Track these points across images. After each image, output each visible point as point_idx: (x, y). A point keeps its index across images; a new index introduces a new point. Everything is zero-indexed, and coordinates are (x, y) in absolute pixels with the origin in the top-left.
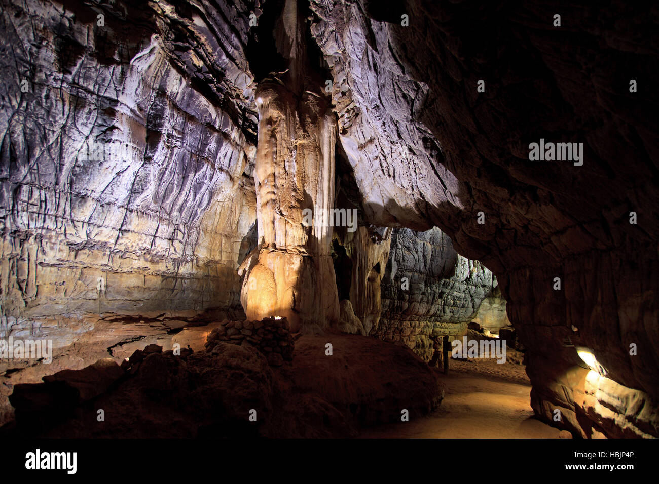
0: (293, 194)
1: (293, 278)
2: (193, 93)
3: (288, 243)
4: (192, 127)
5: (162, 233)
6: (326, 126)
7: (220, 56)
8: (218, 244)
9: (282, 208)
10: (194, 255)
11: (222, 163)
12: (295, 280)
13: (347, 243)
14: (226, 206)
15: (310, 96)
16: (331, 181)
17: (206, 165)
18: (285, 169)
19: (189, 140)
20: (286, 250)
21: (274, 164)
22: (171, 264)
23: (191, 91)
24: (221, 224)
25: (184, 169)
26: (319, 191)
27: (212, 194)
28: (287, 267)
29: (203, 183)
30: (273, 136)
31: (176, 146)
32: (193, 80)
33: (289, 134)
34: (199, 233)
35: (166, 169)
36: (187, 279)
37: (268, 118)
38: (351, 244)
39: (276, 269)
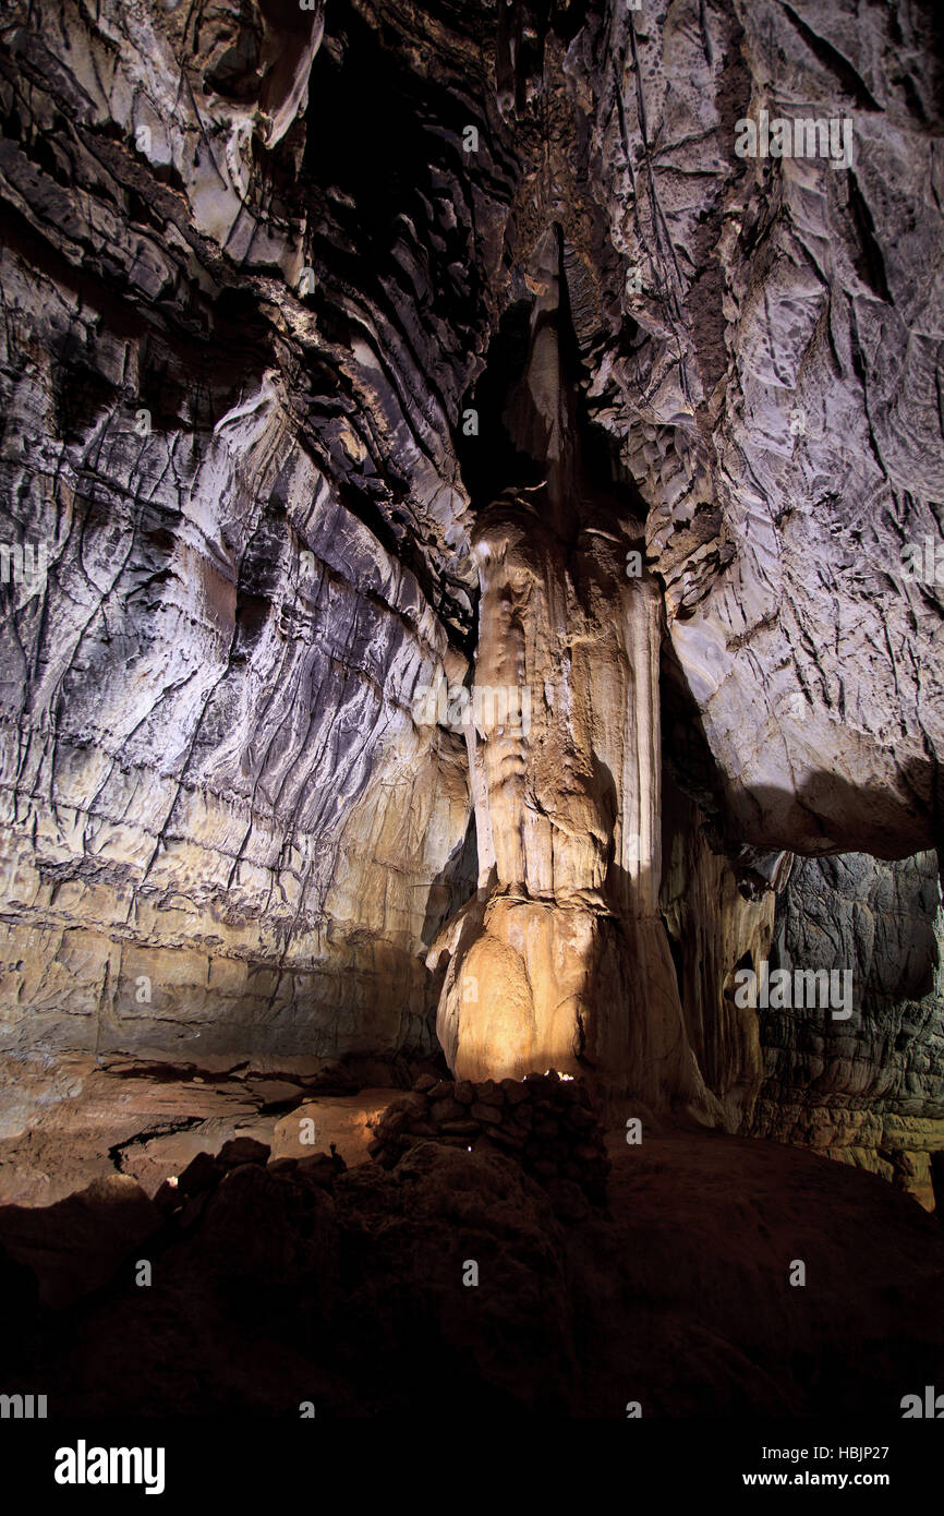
0: (568, 761)
1: (575, 973)
2: (344, 516)
3: (560, 881)
4: (337, 596)
5: (257, 850)
6: (638, 604)
7: (403, 440)
8: (379, 890)
9: (540, 797)
10: (323, 912)
11: (397, 689)
12: (580, 980)
13: (668, 903)
14: (399, 797)
15: (595, 540)
16: (655, 730)
17: (364, 688)
18: (546, 702)
19: (328, 625)
20: (553, 900)
22: (270, 932)
23: (339, 511)
24: (387, 841)
25: (313, 695)
26: (628, 756)
27: (371, 764)
28: (559, 944)
29: (356, 731)
30: (515, 624)
31: (300, 638)
32: (343, 487)
33: (553, 620)
34: (337, 858)
35: (276, 689)
36: (306, 973)
37: (503, 585)
38: (679, 904)
39: (530, 950)
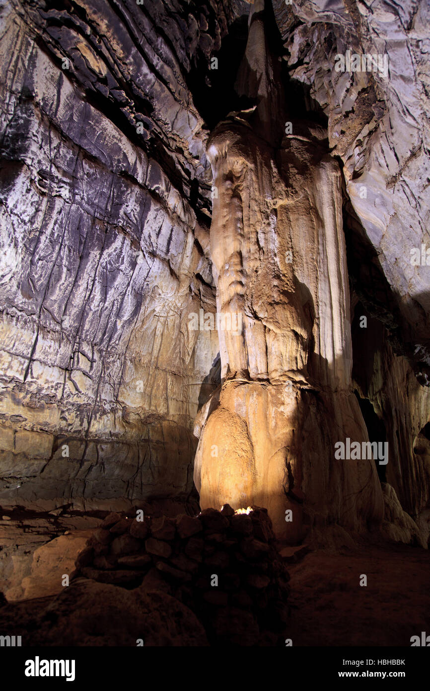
0: (276, 282)
1: (284, 431)
2: (90, 111)
3: (272, 367)
4: (92, 171)
5: (45, 353)
6: (324, 176)
7: (138, 66)
8: (162, 387)
9: (256, 308)
10: (117, 402)
11: (154, 245)
12: (289, 436)
13: (373, 395)
14: (170, 324)
15: (293, 142)
16: (341, 261)
17: (120, 237)
18: (259, 245)
19: (85, 191)
20: (268, 380)
21: (239, 237)
22: (73, 414)
23: (85, 106)
24: (164, 354)
25: (81, 243)
26: (321, 277)
27: (140, 298)
28: (272, 410)
29: (118, 269)
30: (236, 195)
31: (60, 196)
32: (89, 92)
33: (261, 190)
34: (124, 364)
35: (41, 233)
36: (106, 443)
37: (227, 172)
38: (380, 395)
39: (251, 416)
